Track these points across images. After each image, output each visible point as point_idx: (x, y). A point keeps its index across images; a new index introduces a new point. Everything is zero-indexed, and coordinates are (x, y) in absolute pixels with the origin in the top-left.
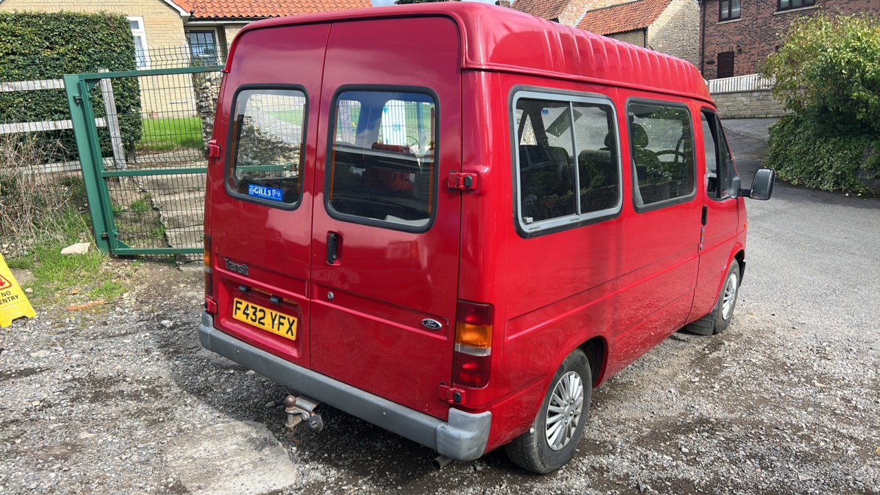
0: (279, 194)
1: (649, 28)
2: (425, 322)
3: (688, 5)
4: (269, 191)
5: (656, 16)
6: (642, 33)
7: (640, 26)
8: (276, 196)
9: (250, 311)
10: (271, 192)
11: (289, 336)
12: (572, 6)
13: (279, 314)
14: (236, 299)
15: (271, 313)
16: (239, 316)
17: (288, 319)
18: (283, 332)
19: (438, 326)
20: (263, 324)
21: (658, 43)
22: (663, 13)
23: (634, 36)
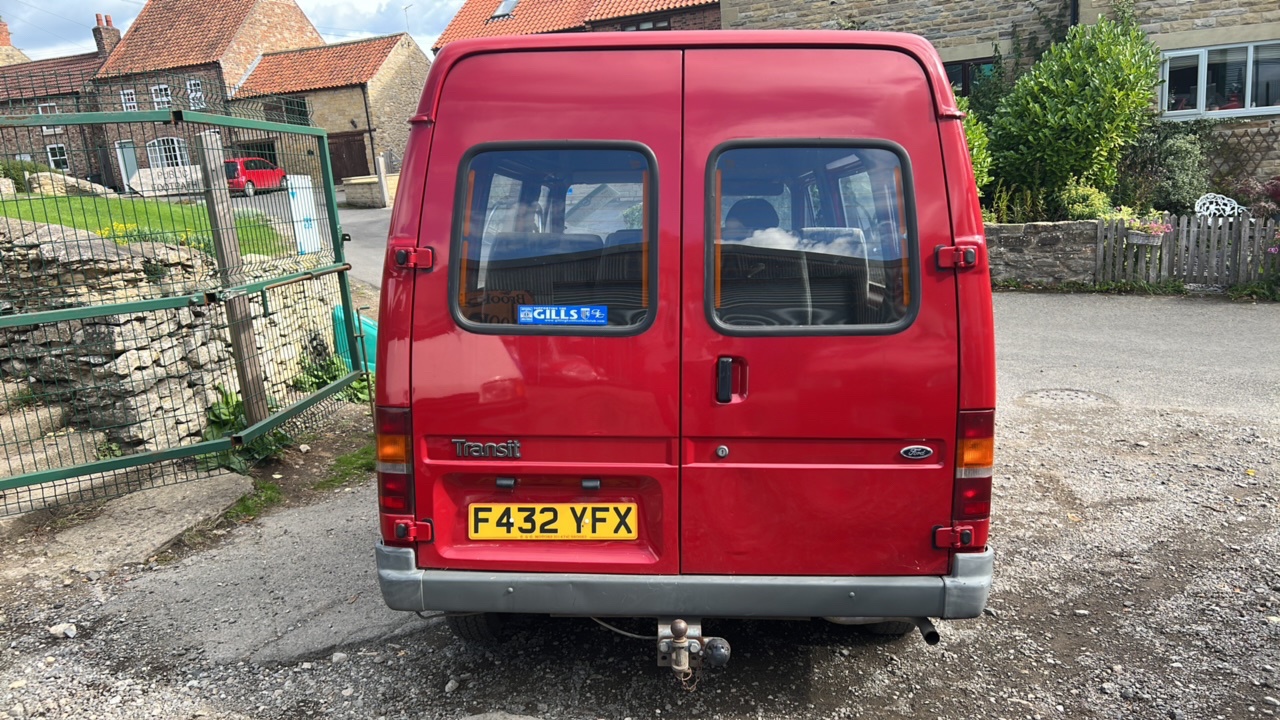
0: (598, 314)
1: (369, 83)
2: (906, 452)
3: (414, 56)
4: (572, 312)
5: (375, 68)
6: (359, 90)
7: (355, 81)
8: (592, 317)
9: (518, 518)
10: (579, 313)
11: (623, 534)
12: (238, 44)
13: (590, 507)
14: (472, 508)
15: (573, 510)
16: (489, 531)
17: (616, 509)
18: (605, 531)
19: (928, 452)
20: (555, 531)
21: (383, 106)
22: (384, 65)
23: (348, 94)
